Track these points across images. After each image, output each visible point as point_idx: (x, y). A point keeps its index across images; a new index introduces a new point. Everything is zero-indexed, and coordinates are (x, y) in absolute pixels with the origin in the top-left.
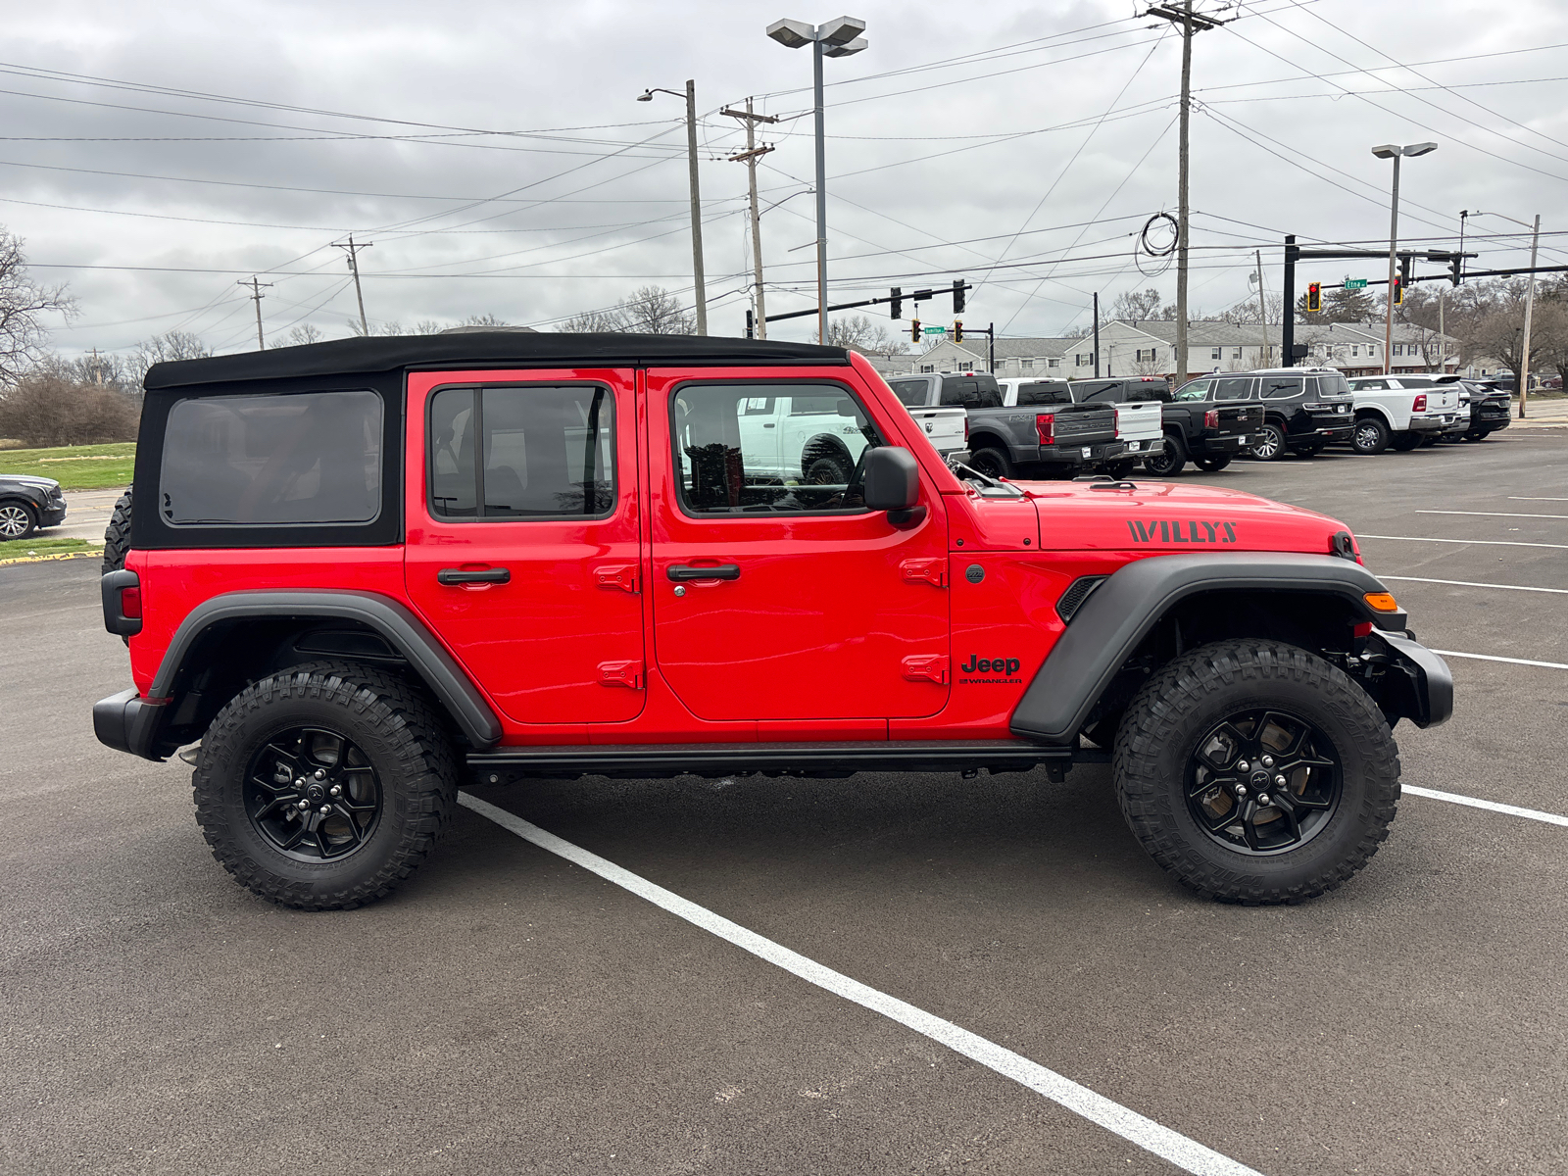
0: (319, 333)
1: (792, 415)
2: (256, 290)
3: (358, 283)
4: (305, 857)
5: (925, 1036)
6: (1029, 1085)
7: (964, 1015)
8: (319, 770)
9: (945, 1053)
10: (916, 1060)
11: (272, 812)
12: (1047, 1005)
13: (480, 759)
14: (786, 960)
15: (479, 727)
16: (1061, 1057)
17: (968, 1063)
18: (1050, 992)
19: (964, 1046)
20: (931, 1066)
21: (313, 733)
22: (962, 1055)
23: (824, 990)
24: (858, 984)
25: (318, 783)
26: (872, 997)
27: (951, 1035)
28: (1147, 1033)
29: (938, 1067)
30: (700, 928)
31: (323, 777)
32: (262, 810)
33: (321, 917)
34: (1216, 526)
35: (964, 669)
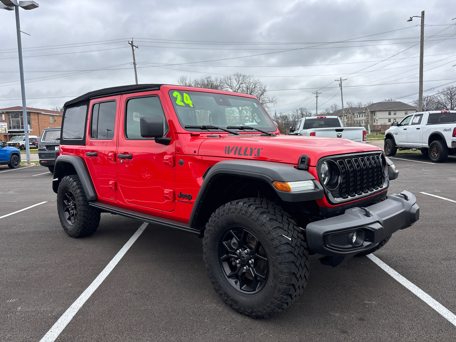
0: (338, 106)
1: (427, 125)
2: (317, 95)
3: (342, 91)
4: (70, 222)
5: (68, 308)
6: (50, 331)
7: (88, 307)
8: (72, 201)
9: (60, 313)
10: (52, 312)
11: (67, 210)
12: (110, 314)
13: (91, 204)
14: (101, 277)
15: (88, 195)
16: (74, 328)
17: (56, 318)
18: (120, 311)
19: (67, 314)
20: (49, 315)
21: (70, 192)
22: (61, 316)
23: (87, 287)
24: (96, 289)
25: (72, 204)
26: (88, 293)
27: (72, 310)
28: (108, 334)
29: (50, 316)
30: (108, 263)
31: (72, 203)
32: (65, 209)
33: (68, 238)
34: (254, 150)
35: (178, 196)
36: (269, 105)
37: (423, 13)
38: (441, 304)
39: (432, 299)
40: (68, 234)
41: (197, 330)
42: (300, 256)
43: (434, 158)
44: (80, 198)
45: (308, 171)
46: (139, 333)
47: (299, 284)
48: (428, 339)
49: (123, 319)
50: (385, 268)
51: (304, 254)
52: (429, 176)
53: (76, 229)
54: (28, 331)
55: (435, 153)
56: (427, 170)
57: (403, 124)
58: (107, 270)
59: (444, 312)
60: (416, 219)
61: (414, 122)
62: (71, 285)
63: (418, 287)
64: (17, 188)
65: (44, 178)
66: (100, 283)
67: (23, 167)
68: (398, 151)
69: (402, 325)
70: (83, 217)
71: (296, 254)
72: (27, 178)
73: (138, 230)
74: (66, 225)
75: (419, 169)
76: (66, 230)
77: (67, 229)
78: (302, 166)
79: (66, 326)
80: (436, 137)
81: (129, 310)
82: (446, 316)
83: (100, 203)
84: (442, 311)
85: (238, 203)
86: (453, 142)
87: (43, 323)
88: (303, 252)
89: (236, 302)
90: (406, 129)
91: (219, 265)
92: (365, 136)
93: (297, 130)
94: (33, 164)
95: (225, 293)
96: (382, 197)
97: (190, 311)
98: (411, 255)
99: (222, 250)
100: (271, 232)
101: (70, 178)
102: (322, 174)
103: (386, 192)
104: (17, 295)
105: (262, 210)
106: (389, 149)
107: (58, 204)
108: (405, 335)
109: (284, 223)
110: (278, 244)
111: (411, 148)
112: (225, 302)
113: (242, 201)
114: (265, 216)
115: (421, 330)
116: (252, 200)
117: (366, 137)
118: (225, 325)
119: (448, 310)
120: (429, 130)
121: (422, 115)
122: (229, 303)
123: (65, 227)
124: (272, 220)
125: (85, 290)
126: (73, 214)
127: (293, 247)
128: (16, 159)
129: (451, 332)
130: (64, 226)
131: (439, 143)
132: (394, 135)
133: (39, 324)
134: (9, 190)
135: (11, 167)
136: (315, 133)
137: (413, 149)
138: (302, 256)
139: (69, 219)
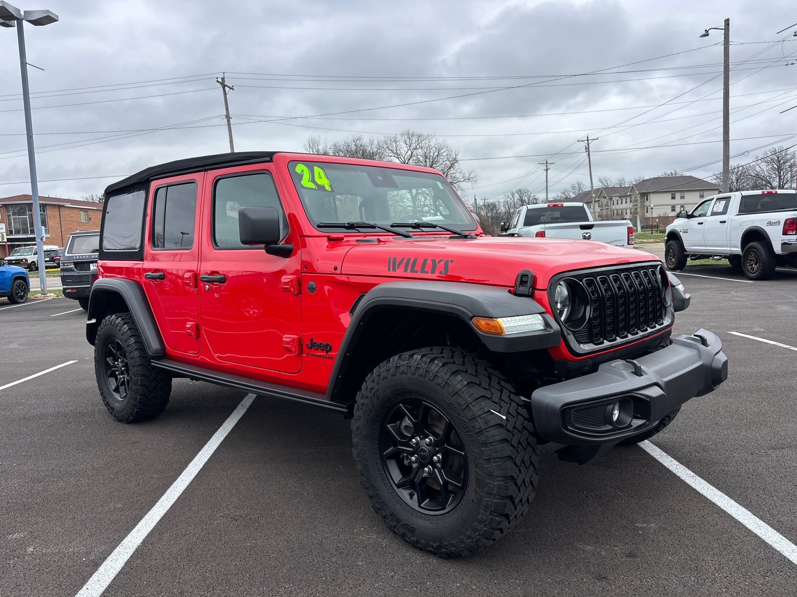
0: (584, 185)
1: (738, 215)
2: (547, 166)
3: (589, 159)
4: (117, 396)
5: (117, 546)
6: (85, 587)
7: (152, 544)
8: (120, 359)
9: (102, 556)
10: (87, 554)
11: (113, 375)
12: (190, 556)
13: (155, 363)
14: (173, 491)
15: (150, 347)
16: (127, 582)
17: (96, 565)
18: (209, 550)
19: (114, 557)
20: (84, 559)
21: (117, 342)
22: (104, 560)
23: (149, 510)
24: (165, 512)
25: (120, 365)
26: (152, 520)
27: (124, 550)
28: (187, 591)
29: (84, 561)
30: (186, 466)
31: (121, 362)
32: (109, 372)
33: (116, 424)
34: (439, 263)
35: (307, 346)
36: (464, 185)
37: (727, 22)
38: (769, 525)
39: (753, 516)
40: (115, 416)
41: (344, 581)
42: (522, 446)
43: (751, 273)
44: (135, 353)
45: (534, 299)
46: (242, 588)
47: (520, 495)
48: (747, 587)
49: (214, 564)
50: (671, 465)
51: (529, 444)
52: (744, 303)
53: (130, 408)
54: (46, 588)
55: (752, 264)
56: (739, 294)
57: (696, 214)
58: (184, 478)
59: (774, 539)
60: (723, 378)
61: (715, 210)
62: (122, 506)
63: (728, 496)
64: (23, 337)
65: (71, 319)
66: (173, 501)
67: (34, 300)
68: (689, 262)
69: (703, 563)
70: (141, 385)
71: (515, 443)
72: (42, 320)
73: (237, 408)
74: (110, 401)
75: (726, 292)
76: (111, 410)
77: (113, 409)
78: (522, 289)
79: (114, 579)
80: (754, 236)
81: (224, 547)
82: (777, 547)
83: (170, 361)
84: (771, 538)
85: (412, 356)
86: (784, 244)
87: (72, 574)
88: (527, 440)
89: (412, 530)
90: (702, 223)
91: (381, 466)
92: (631, 236)
93: (513, 228)
94: (52, 294)
95: (392, 514)
96: (662, 341)
97: (331, 547)
98: (715, 442)
99: (385, 439)
100: (470, 405)
101: (118, 318)
102: (557, 303)
103: (670, 332)
104: (26, 526)
105: (454, 368)
106: (674, 258)
107: (97, 365)
108: (707, 581)
109: (493, 390)
110: (483, 427)
111: (711, 256)
112: (393, 530)
113: (419, 353)
114: (459, 378)
115: (734, 572)
116: (436, 350)
117: (632, 239)
118: (393, 570)
119: (781, 536)
120: (741, 224)
121: (729, 198)
122: (399, 532)
123: (109, 405)
124: (472, 384)
125: (146, 514)
126: (124, 381)
127: (509, 431)
128: (22, 287)
129: (788, 574)
130: (108, 403)
131: (760, 247)
132: (681, 234)
133: (65, 575)
134: (10, 342)
135: (13, 301)
136: (544, 232)
137: (715, 257)
138: (525, 447)
139: (117, 390)
